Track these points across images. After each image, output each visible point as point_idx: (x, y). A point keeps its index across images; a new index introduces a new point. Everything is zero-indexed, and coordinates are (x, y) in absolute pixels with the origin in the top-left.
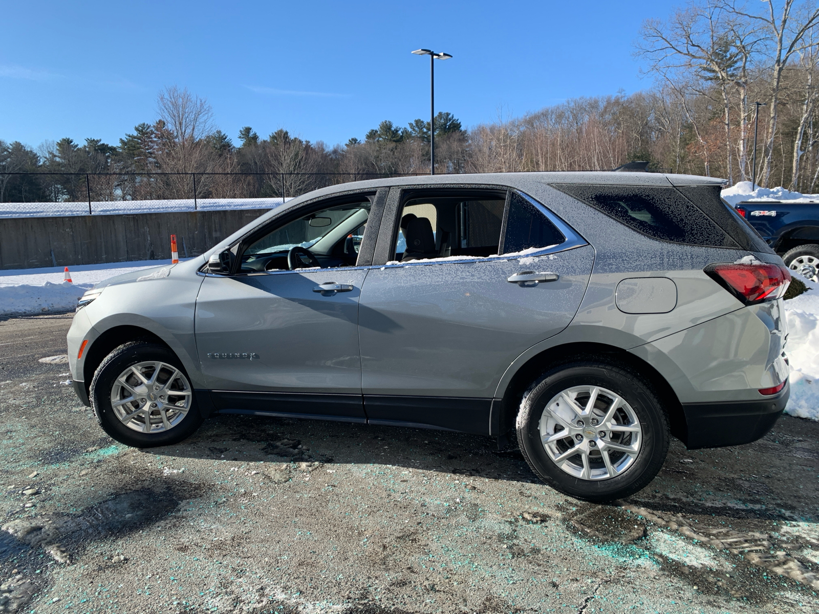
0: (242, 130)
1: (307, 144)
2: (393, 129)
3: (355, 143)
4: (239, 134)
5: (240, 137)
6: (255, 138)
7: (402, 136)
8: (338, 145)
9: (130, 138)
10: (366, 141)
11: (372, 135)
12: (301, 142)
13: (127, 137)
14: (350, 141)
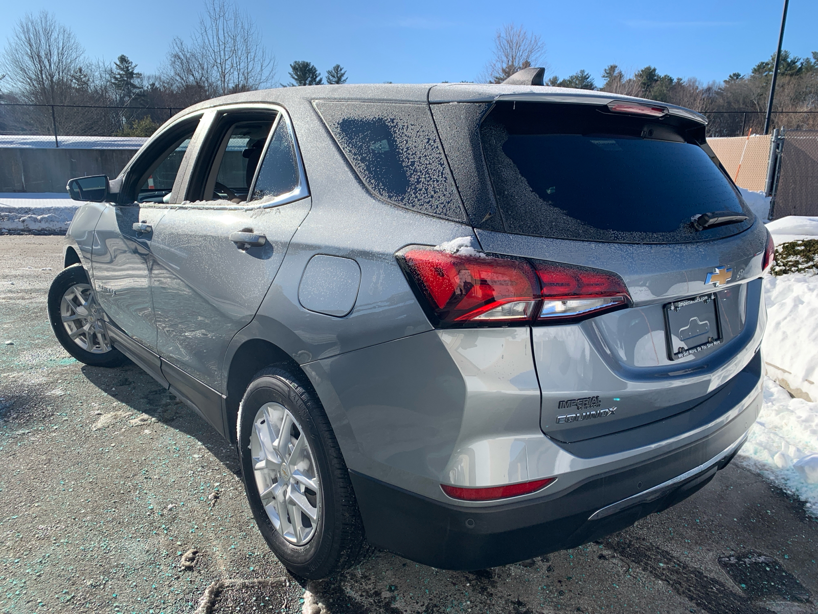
0: (607, 68)
1: (678, 82)
2: (789, 60)
3: (737, 78)
4: (603, 73)
5: (604, 77)
6: (621, 76)
7: (801, 68)
8: (714, 82)
9: (497, 80)
10: (751, 77)
11: (761, 68)
12: (671, 80)
13: (495, 79)
14: (730, 76)
